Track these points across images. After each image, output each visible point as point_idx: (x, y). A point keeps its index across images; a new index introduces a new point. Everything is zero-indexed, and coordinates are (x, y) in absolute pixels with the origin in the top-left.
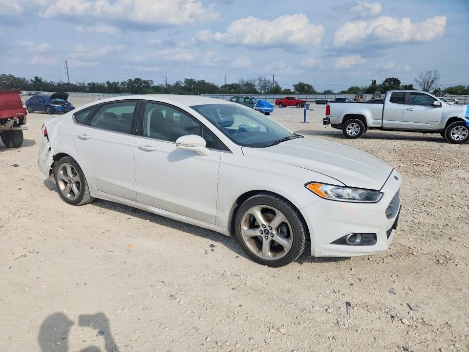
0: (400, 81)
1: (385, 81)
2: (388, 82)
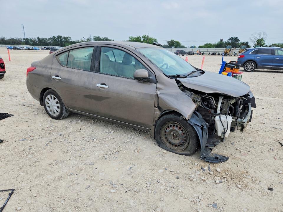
0: (239, 39)
1: (229, 40)
2: (231, 40)
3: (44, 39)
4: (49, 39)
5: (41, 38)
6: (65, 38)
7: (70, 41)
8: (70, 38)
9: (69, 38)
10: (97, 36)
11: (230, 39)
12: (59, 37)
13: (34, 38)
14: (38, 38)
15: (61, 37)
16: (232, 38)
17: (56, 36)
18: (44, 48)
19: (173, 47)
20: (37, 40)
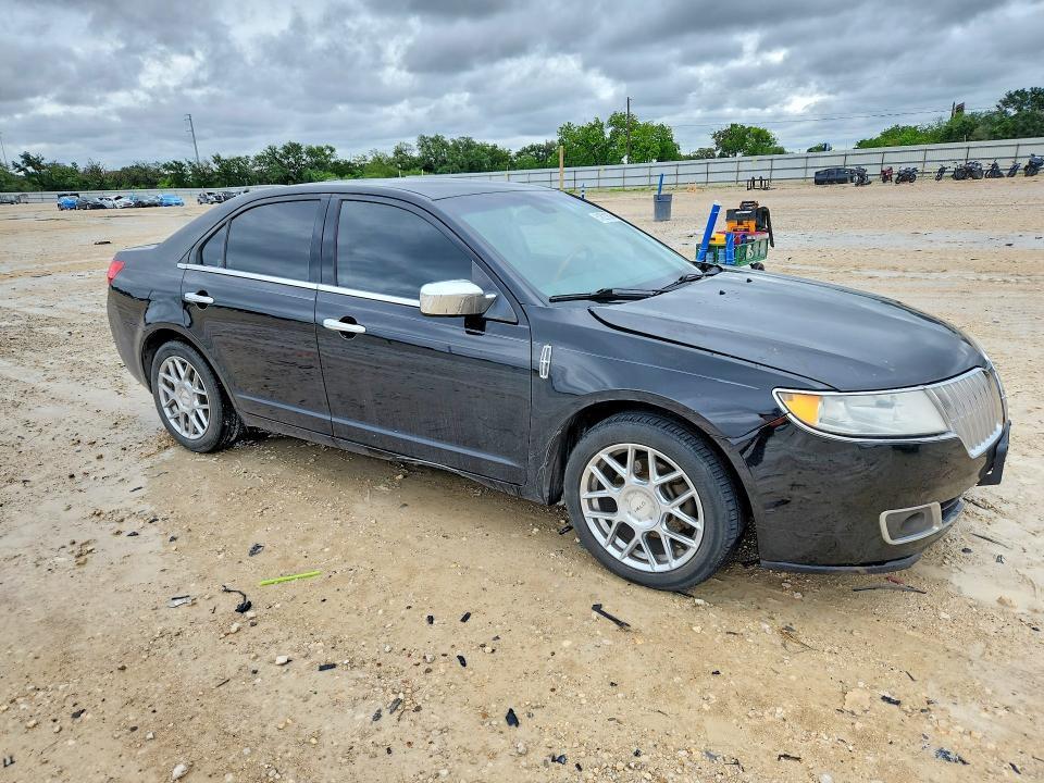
1: (1005, 103)
2: (1014, 102)
7: (332, 160)
8: (332, 150)
9: (328, 152)
10: (432, 136)
11: (1011, 99)
16: (1022, 93)
18: (209, 194)
19: (739, 154)
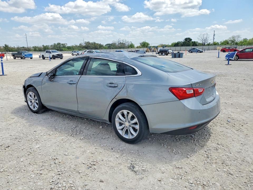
3: (47, 46)
4: (51, 46)
5: (45, 45)
6: (62, 44)
12: (59, 44)
13: (40, 46)
14: (43, 46)
15: (60, 43)
17: (56, 43)
20: (42, 47)
